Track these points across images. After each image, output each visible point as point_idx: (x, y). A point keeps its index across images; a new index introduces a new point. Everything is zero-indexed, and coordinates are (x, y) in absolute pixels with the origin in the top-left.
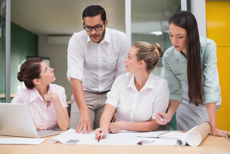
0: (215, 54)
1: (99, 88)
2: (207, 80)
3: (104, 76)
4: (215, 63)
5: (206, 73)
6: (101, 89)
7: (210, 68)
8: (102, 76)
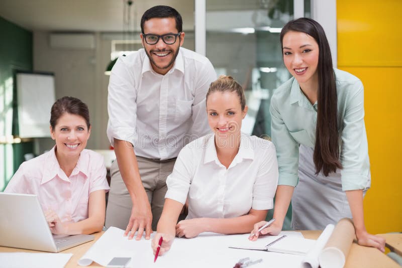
0: (361, 103)
1: (161, 154)
2: (348, 149)
3: (169, 133)
4: (362, 119)
5: (346, 138)
6: (163, 154)
7: (353, 129)
8: (166, 134)
